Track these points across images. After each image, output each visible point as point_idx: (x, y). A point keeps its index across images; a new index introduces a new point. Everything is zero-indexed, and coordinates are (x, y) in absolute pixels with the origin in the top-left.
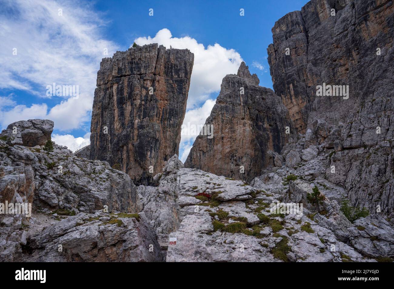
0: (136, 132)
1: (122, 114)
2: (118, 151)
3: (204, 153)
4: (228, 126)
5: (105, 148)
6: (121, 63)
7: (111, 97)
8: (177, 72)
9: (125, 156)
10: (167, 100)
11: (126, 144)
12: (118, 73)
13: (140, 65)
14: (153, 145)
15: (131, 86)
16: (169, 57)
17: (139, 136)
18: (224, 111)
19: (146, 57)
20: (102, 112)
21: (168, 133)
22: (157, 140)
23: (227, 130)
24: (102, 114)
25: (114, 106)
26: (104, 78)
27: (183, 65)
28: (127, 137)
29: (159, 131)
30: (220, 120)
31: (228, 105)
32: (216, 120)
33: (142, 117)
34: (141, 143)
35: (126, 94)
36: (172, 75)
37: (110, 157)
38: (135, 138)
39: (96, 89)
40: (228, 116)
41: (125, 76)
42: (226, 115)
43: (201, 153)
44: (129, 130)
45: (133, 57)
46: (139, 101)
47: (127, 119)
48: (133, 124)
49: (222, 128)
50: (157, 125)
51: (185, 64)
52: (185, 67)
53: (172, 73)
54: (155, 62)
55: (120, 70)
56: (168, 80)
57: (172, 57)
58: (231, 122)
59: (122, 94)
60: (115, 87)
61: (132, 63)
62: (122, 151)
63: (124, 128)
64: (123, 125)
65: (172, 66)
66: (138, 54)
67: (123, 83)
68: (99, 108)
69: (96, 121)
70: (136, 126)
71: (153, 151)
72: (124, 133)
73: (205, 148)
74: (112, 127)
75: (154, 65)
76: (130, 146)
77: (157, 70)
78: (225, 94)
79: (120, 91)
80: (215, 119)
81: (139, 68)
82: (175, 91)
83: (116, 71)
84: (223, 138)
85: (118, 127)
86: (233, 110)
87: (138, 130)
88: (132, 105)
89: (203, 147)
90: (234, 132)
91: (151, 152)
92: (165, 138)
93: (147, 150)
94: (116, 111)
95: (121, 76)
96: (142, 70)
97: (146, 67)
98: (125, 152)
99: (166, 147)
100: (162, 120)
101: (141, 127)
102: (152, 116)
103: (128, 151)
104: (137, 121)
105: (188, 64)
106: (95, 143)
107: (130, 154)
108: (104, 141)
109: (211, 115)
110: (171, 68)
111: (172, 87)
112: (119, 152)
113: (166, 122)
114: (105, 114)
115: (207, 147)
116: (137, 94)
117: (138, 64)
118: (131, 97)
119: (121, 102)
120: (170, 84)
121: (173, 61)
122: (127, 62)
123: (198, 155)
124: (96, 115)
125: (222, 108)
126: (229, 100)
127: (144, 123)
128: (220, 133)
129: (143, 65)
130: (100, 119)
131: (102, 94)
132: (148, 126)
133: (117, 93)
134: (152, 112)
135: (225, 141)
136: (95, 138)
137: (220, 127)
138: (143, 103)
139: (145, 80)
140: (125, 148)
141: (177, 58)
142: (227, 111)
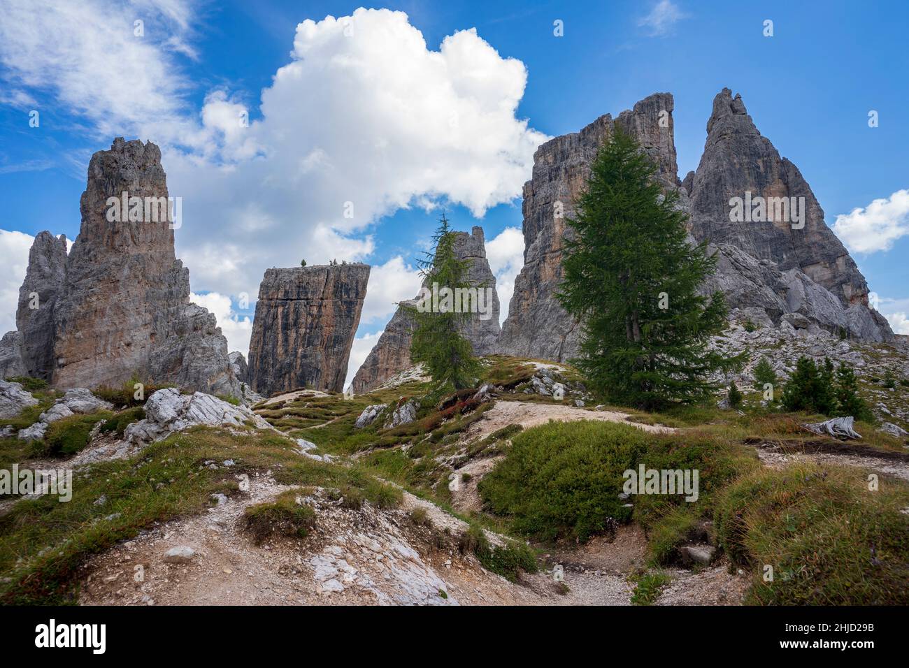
0: (299, 361)
1: (286, 340)
2: (281, 377)
3: (366, 383)
4: (395, 357)
5: (266, 371)
6: (288, 286)
7: (275, 318)
8: (347, 291)
9: (286, 383)
10: (332, 326)
11: (289, 372)
12: (284, 295)
13: (307, 290)
14: (315, 375)
15: (297, 313)
16: (340, 275)
17: (302, 365)
18: (391, 341)
19: (314, 282)
20: (265, 331)
21: (331, 361)
22: (319, 370)
23: (392, 361)
24: (264, 334)
25: (277, 329)
26: (267, 293)
27: (354, 284)
28: (290, 365)
29: (321, 362)
30: (387, 350)
31: (396, 335)
32: (383, 350)
33: (306, 346)
34: (303, 372)
35: (291, 320)
36: (341, 295)
37: (272, 382)
38: (298, 367)
39: (257, 303)
40: (395, 347)
41: (292, 300)
42: (393, 345)
43: (364, 383)
44: (292, 358)
45: (301, 280)
46: (304, 330)
47: (291, 346)
48: (296, 353)
49: (388, 359)
50: (320, 356)
51: (357, 282)
52: (357, 287)
53: (341, 292)
54: (323, 287)
55: (286, 292)
56: (336, 302)
57: (343, 275)
58: (398, 353)
59: (287, 320)
60: (280, 310)
61: (299, 287)
62: (284, 378)
63: (287, 355)
64: (286, 351)
65: (342, 285)
66: (306, 278)
67: (288, 308)
68: (261, 326)
69: (257, 339)
70: (299, 355)
71: (314, 381)
72: (288, 361)
73: (368, 379)
74: (275, 350)
75: (322, 290)
76: (292, 374)
77: (325, 294)
78: (395, 322)
79: (286, 316)
80: (381, 348)
81: (306, 293)
82: (343, 314)
83: (283, 294)
84: (387, 369)
85: (281, 352)
86: (401, 341)
87: (301, 359)
88: (296, 332)
89: (365, 377)
90: (400, 363)
91: (312, 381)
92: (328, 366)
93: (308, 380)
94: (279, 335)
95: (287, 300)
96: (309, 295)
97: (313, 293)
98: (287, 380)
99: (328, 375)
100: (326, 348)
101: (304, 356)
102: (316, 346)
103: (290, 379)
104: (300, 350)
105: (360, 283)
106: (255, 363)
107: (292, 382)
108: (265, 363)
109: (378, 344)
110: (341, 287)
111: (340, 311)
112: (281, 379)
113: (330, 350)
114: (268, 334)
115: (370, 377)
116: (302, 323)
117: (305, 288)
118: (296, 323)
119: (286, 327)
120: (338, 306)
121: (344, 280)
122: (294, 285)
123: (361, 384)
124: (257, 333)
125: (389, 338)
126: (398, 329)
127: (308, 353)
128: (385, 364)
129: (311, 290)
130: (262, 338)
131: (265, 310)
132: (311, 355)
133: (282, 318)
134: (316, 340)
135: (389, 372)
136: (255, 358)
137: (386, 357)
138: (308, 331)
139: (311, 306)
140: (287, 375)
141: (348, 276)
142: (395, 341)
